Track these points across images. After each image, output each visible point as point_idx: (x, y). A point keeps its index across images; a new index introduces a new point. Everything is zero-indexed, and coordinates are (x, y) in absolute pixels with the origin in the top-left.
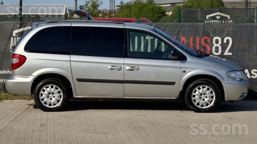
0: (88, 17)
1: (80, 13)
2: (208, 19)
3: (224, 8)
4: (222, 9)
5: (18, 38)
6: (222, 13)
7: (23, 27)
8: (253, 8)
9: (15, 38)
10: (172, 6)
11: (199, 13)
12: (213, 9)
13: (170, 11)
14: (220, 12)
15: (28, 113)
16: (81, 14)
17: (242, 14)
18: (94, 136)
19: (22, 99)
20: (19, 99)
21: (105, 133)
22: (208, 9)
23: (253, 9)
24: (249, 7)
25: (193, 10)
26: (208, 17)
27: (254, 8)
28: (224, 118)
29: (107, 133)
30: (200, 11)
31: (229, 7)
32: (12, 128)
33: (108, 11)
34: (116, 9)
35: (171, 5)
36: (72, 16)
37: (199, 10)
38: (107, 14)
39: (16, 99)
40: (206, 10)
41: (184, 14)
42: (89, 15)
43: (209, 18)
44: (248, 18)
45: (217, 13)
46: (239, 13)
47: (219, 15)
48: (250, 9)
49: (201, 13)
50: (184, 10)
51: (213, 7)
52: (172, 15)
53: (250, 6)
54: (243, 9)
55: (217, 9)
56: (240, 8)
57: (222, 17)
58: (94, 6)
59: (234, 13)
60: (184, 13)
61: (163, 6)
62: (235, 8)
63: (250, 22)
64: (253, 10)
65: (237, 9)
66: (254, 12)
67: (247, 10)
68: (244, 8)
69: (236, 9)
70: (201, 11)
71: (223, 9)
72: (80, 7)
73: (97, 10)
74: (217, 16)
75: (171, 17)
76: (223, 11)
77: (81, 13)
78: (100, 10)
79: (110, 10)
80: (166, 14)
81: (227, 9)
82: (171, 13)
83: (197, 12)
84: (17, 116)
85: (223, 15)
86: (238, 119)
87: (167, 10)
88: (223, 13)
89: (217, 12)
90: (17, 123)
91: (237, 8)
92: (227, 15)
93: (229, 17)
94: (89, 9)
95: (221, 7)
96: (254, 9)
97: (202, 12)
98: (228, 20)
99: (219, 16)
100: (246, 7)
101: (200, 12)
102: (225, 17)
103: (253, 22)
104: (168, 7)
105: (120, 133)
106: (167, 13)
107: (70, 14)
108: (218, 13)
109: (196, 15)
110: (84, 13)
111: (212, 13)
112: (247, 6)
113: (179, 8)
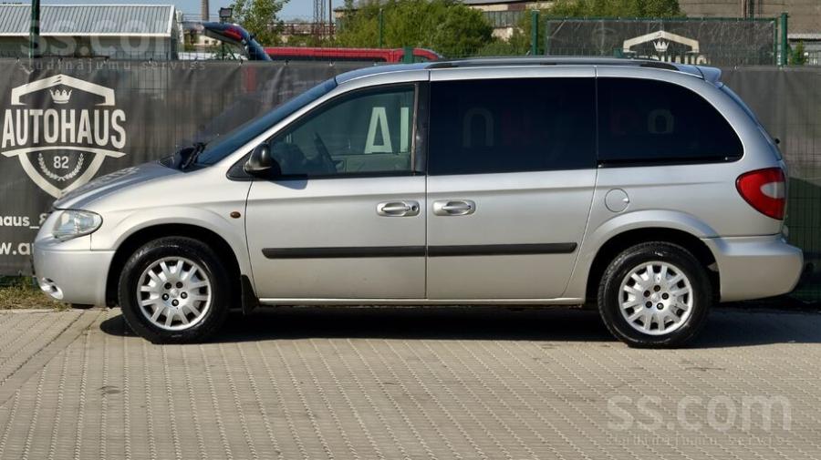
0: (249, 43)
1: (222, 32)
2: (628, 51)
3: (677, 16)
4: (674, 21)
5: (26, 111)
6: (673, 33)
7: (42, 75)
8: (770, 16)
9: (18, 112)
10: (514, 11)
11: (600, 32)
12: (644, 21)
13: (506, 28)
14: (667, 29)
15: (58, 352)
16: (226, 35)
17: (738, 37)
18: (272, 423)
19: (39, 306)
20: (29, 306)
21: (307, 415)
22: (629, 21)
23: (773, 19)
24: (756, 16)
25: (582, 24)
26: (627, 44)
27: (774, 16)
28: (684, 368)
29: (314, 416)
30: (603, 25)
31: (695, 13)
32: (11, 397)
33: (309, 26)
34: (334, 20)
35: (509, 8)
36: (192, 43)
37: (600, 23)
38: (306, 35)
39: (19, 306)
40: (624, 23)
41: (552, 37)
42: (251, 37)
43: (632, 48)
44: (754, 48)
45: (657, 33)
46: (729, 34)
47: (666, 41)
48: (761, 20)
49: (608, 33)
50: (553, 25)
51: (643, 13)
52: (513, 39)
53: (760, 12)
54: (740, 19)
55: (657, 21)
56: (730, 16)
57: (672, 45)
58: (264, 10)
59: (711, 32)
60: (553, 32)
61: (485, 8)
62: (713, 19)
63: (761, 63)
64: (772, 26)
65: (722, 19)
66: (777, 31)
67: (752, 25)
68: (742, 16)
69: (716, 19)
70: (608, 25)
71: (676, 19)
72: (220, 12)
73: (272, 23)
74: (659, 43)
75: (509, 43)
76: (676, 25)
77: (227, 31)
78: (282, 23)
79: (314, 24)
80: (492, 35)
81: (688, 19)
82: (510, 32)
83: (595, 31)
84: (26, 362)
85: (677, 39)
86: (727, 371)
87: (497, 24)
88: (677, 33)
89: (656, 29)
90: (25, 382)
91: (719, 16)
92: (690, 38)
93: (695, 45)
94: (248, 19)
95: (669, 13)
96: (776, 20)
97: (610, 30)
98: (692, 54)
99: (664, 43)
100: (749, 16)
101: (603, 29)
102: (682, 45)
103: (772, 61)
104: (501, 12)
105: (356, 415)
106: (497, 33)
107: (186, 36)
108: (663, 34)
109: (593, 39)
110: (238, 31)
111: (644, 33)
112: (752, 12)
113: (537, 16)
